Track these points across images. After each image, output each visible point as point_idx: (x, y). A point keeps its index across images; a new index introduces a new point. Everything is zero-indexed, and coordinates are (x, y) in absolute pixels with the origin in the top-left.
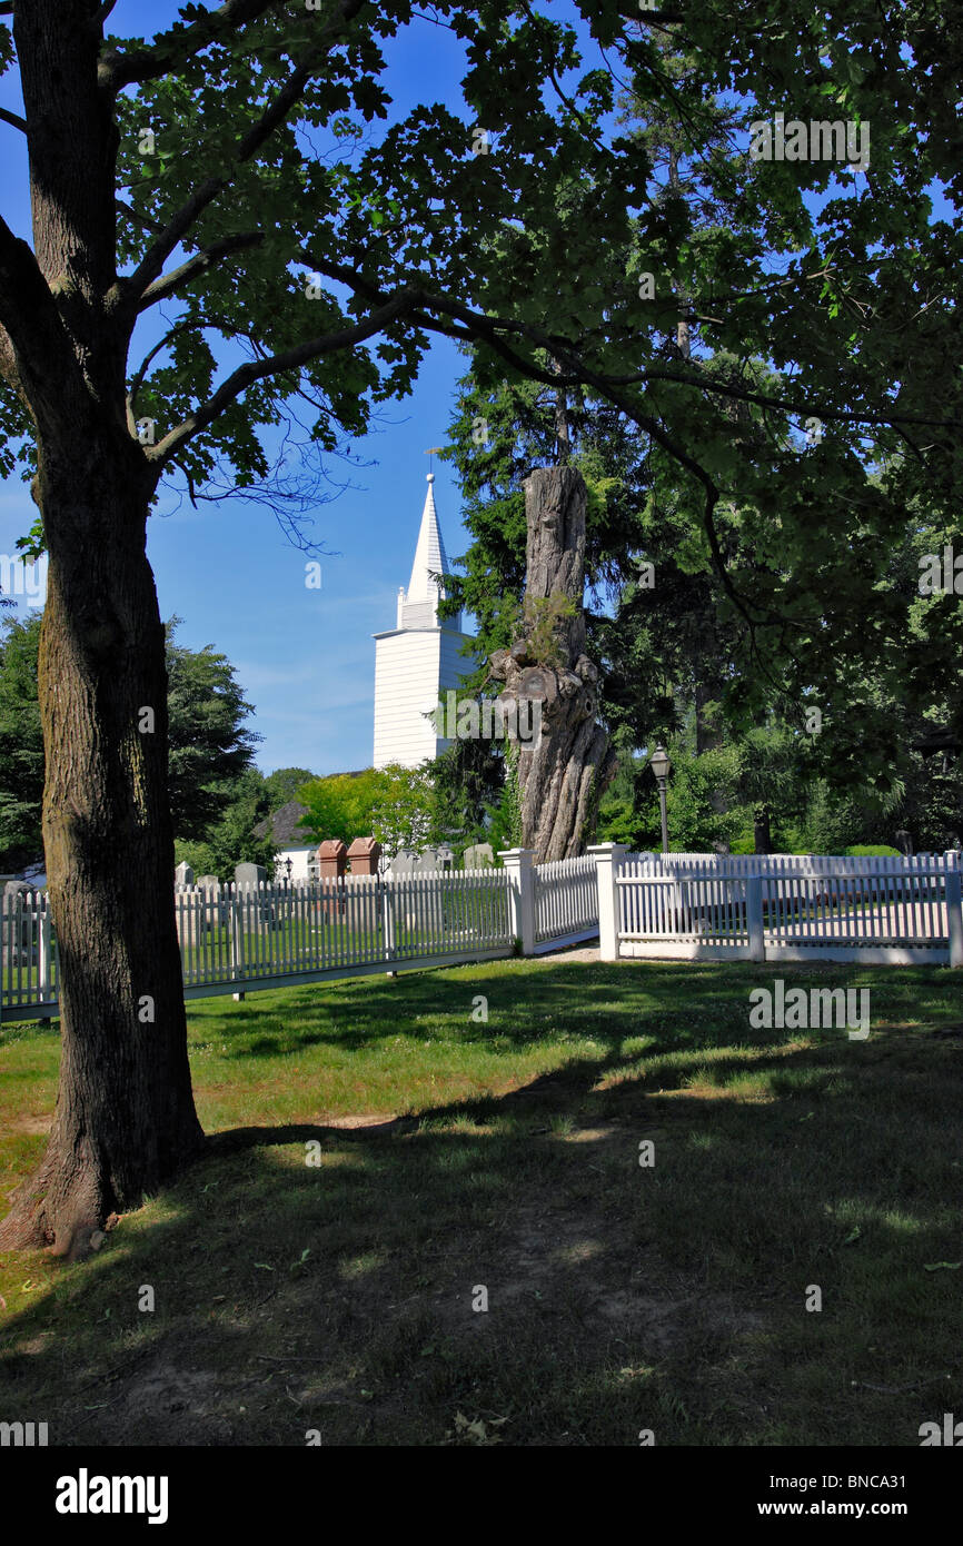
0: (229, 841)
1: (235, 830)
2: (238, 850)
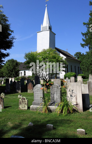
2: (13, 70)
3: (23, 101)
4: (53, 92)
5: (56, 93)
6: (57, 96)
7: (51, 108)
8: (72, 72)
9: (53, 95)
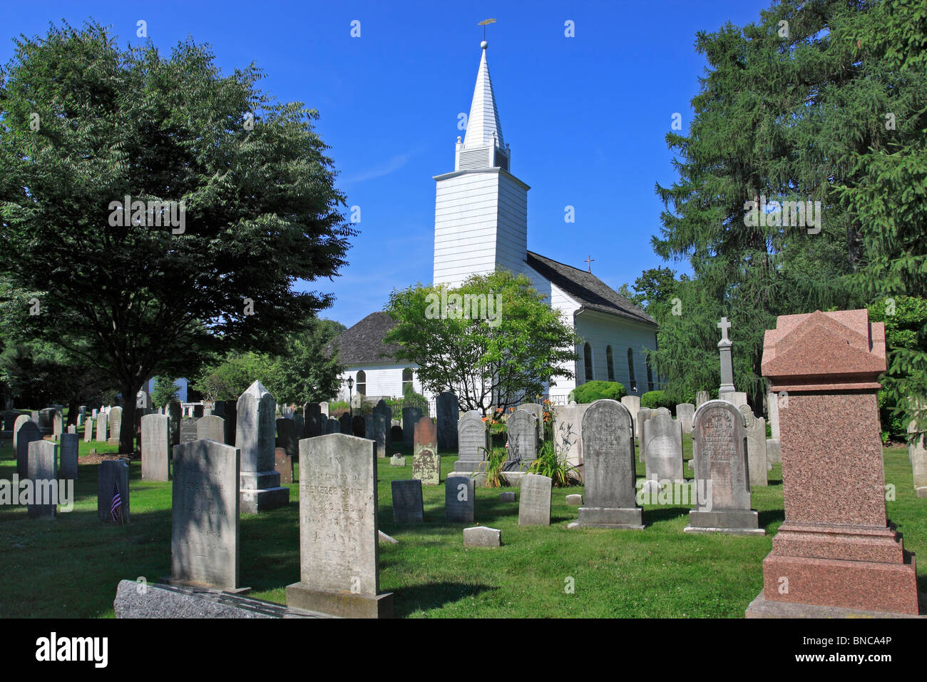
0: (300, 360)
1: (305, 351)
2: (308, 368)
3: (424, 461)
4: (516, 433)
5: (525, 435)
6: (527, 443)
7: (508, 476)
8: (611, 377)
9: (515, 442)
